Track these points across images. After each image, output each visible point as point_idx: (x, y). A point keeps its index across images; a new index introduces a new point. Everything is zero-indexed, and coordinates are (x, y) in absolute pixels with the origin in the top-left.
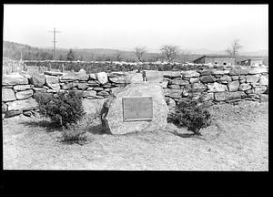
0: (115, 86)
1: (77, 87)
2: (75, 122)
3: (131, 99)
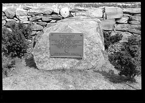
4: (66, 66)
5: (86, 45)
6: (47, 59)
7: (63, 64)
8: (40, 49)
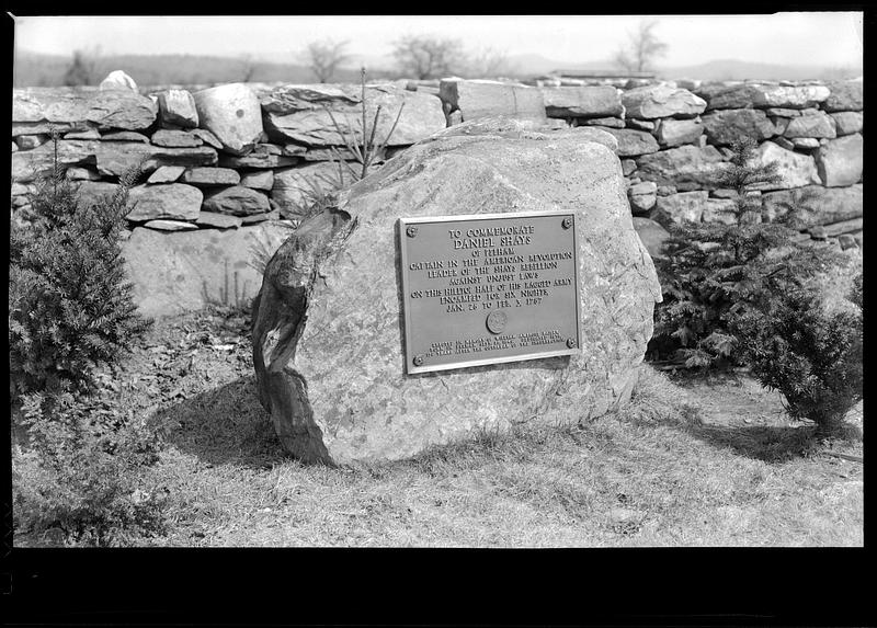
0: (301, 162)
1: (89, 164)
2: (79, 382)
3: (452, 231)
4: (493, 416)
5: (590, 280)
6: (386, 391)
7: (477, 405)
8: (343, 328)
